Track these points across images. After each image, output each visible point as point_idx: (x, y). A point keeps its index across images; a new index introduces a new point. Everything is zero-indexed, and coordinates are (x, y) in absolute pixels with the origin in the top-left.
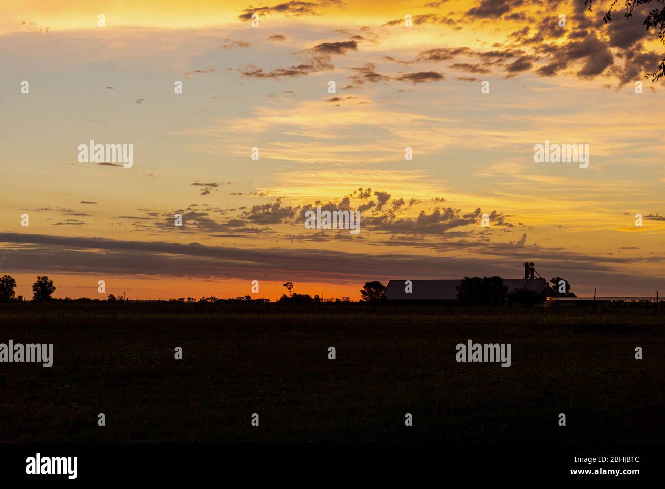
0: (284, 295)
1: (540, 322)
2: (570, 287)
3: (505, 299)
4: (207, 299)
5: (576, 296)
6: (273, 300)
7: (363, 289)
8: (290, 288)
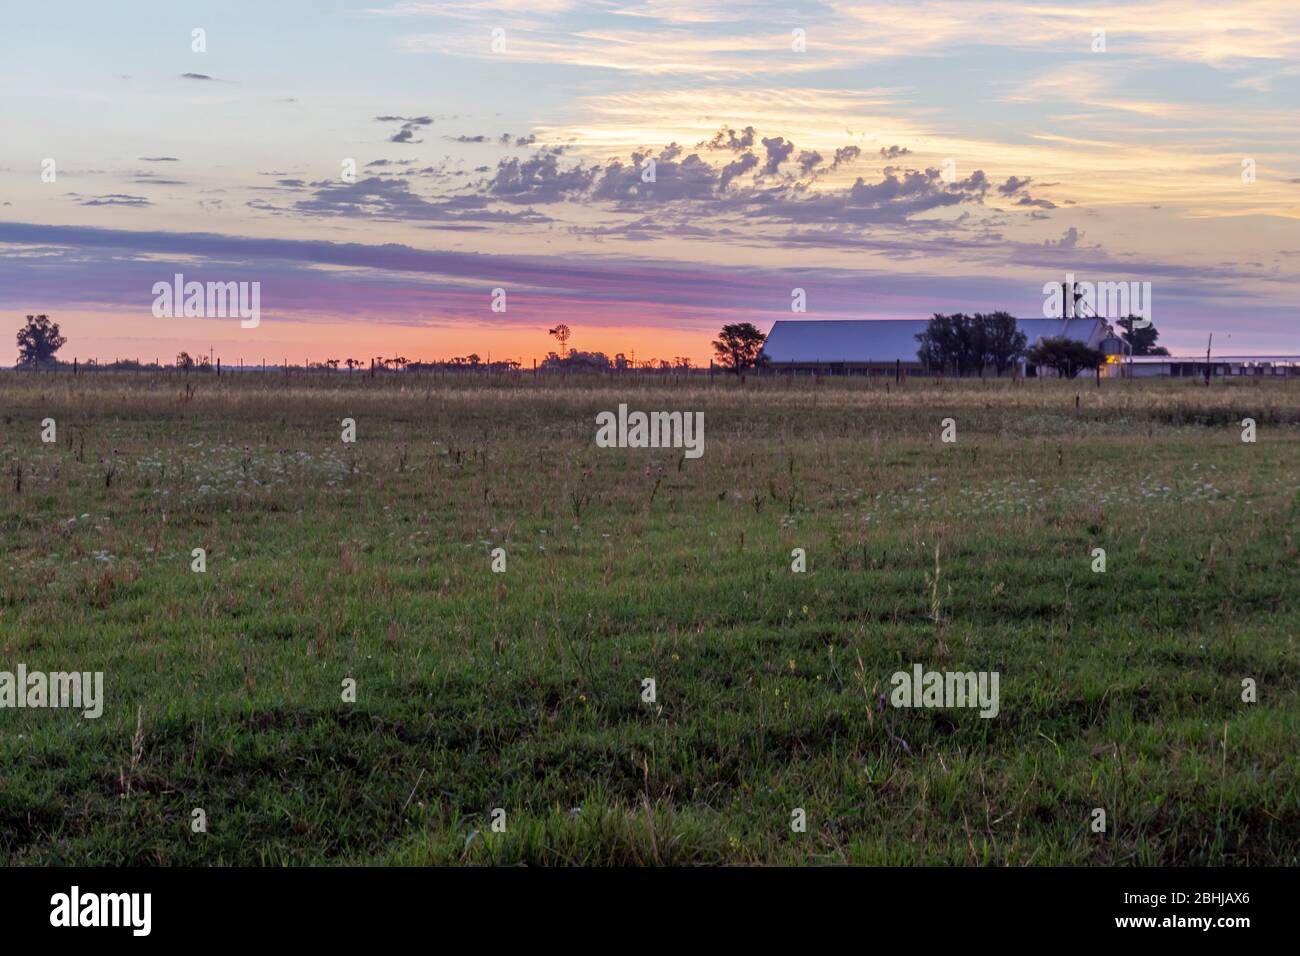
0: (550, 354)
1: (1091, 405)
2: (1157, 334)
3: (1020, 360)
4: (388, 361)
5: (1169, 355)
6: (527, 365)
7: (719, 340)
8: (563, 339)
